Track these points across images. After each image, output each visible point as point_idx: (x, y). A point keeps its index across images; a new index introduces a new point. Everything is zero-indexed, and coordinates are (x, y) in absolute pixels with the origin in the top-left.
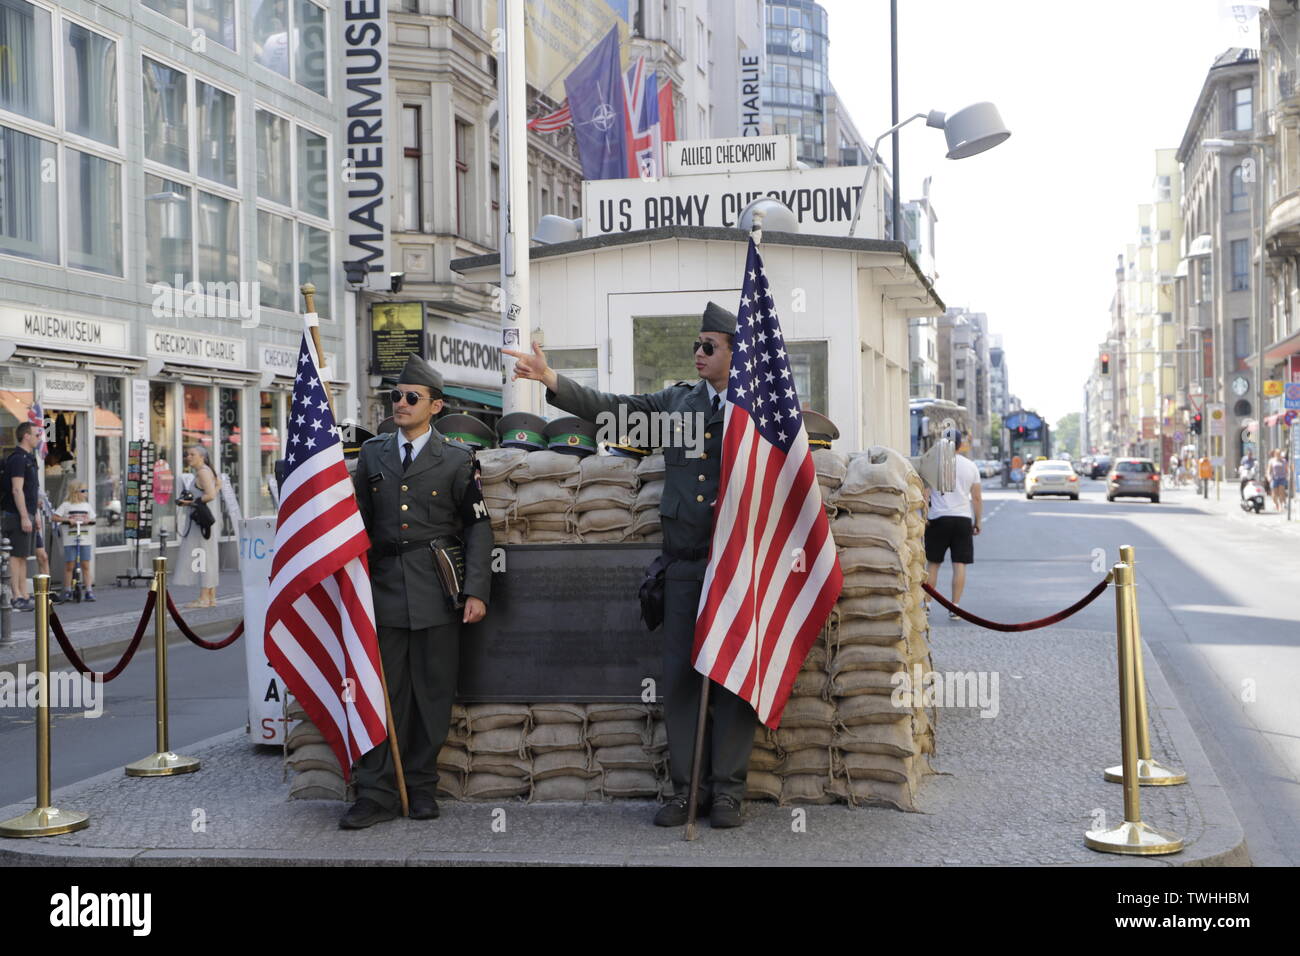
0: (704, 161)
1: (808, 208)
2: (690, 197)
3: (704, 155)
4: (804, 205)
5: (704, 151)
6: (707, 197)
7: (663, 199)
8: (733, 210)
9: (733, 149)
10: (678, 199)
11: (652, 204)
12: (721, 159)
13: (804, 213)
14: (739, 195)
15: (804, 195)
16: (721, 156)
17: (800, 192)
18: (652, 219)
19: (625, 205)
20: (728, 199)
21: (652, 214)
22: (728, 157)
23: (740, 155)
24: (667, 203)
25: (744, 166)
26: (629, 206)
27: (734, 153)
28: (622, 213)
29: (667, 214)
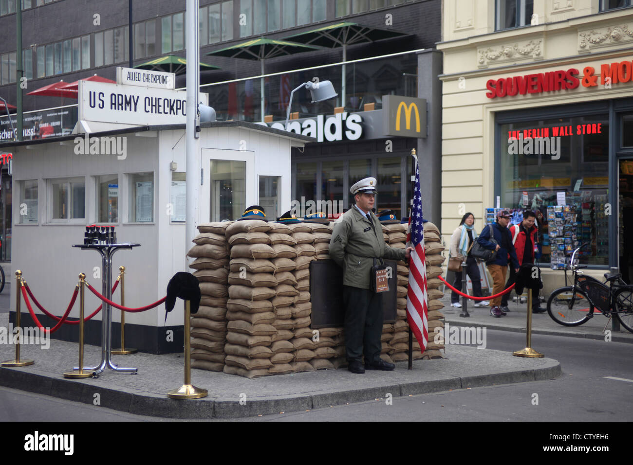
0: (137, 79)
1: (180, 109)
2: (131, 96)
3: (137, 77)
4: (179, 107)
5: (137, 74)
6: (138, 97)
7: (119, 95)
8: (149, 105)
9: (150, 76)
10: (125, 96)
11: (113, 96)
12: (145, 80)
13: (178, 110)
14: (152, 98)
15: (179, 102)
16: (145, 78)
17: (177, 101)
18: (114, 104)
19: (101, 95)
20: (147, 99)
21: (113, 102)
22: (148, 79)
23: (153, 79)
24: (120, 97)
25: (154, 84)
26: (103, 96)
27: (150, 78)
28: (100, 99)
29: (120, 102)
